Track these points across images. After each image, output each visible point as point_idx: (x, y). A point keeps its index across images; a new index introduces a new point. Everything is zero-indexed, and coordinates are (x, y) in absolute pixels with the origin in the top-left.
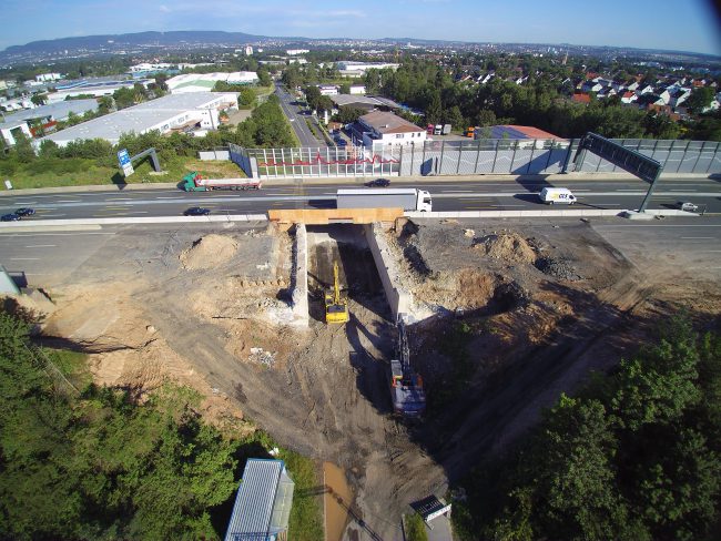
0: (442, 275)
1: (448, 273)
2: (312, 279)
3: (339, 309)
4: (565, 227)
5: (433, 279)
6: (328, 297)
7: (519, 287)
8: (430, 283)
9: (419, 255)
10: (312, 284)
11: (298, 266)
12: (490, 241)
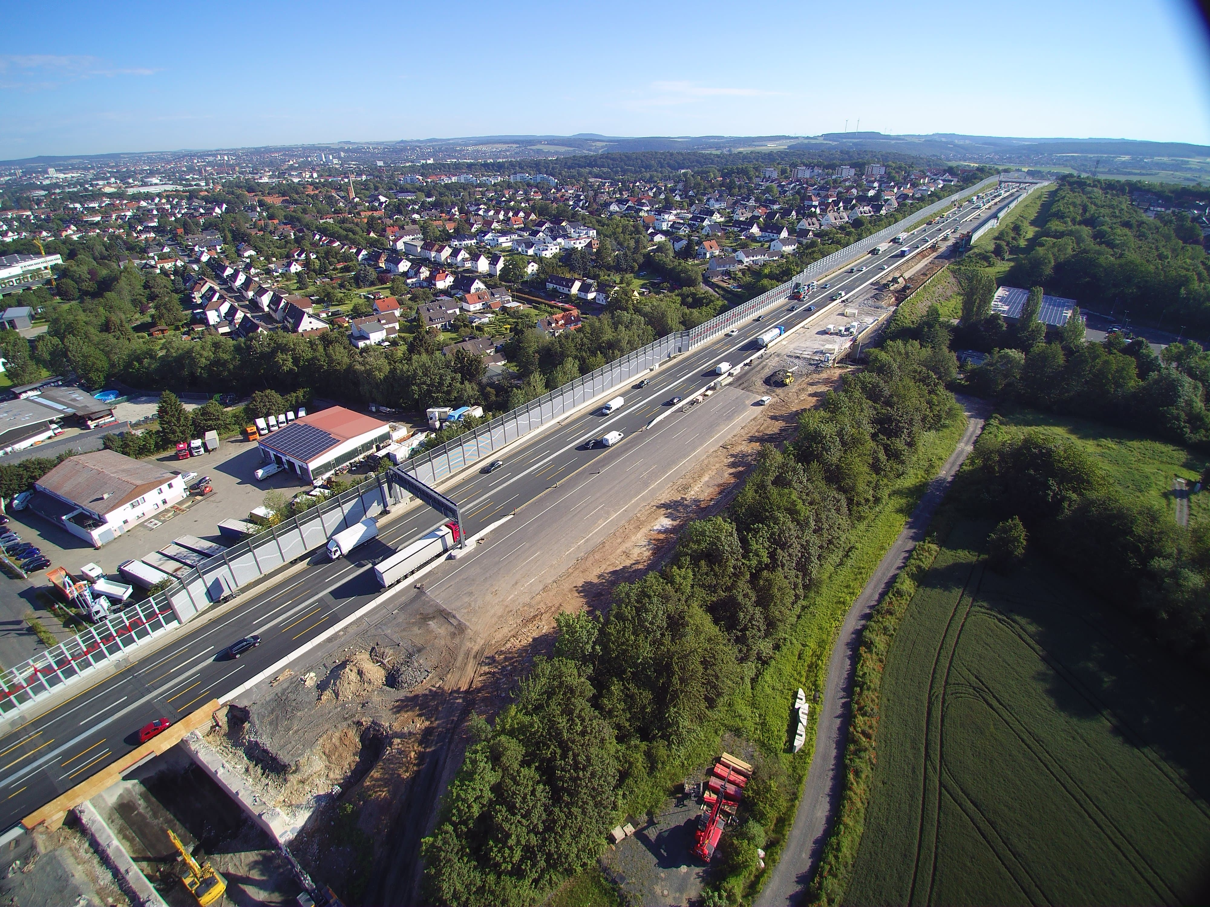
0: (302, 760)
1: (308, 752)
2: (144, 864)
3: (209, 883)
4: (403, 608)
5: (295, 772)
6: (187, 881)
7: (380, 725)
8: (293, 779)
9: (266, 751)
10: (148, 870)
11: (122, 870)
12: (335, 684)
